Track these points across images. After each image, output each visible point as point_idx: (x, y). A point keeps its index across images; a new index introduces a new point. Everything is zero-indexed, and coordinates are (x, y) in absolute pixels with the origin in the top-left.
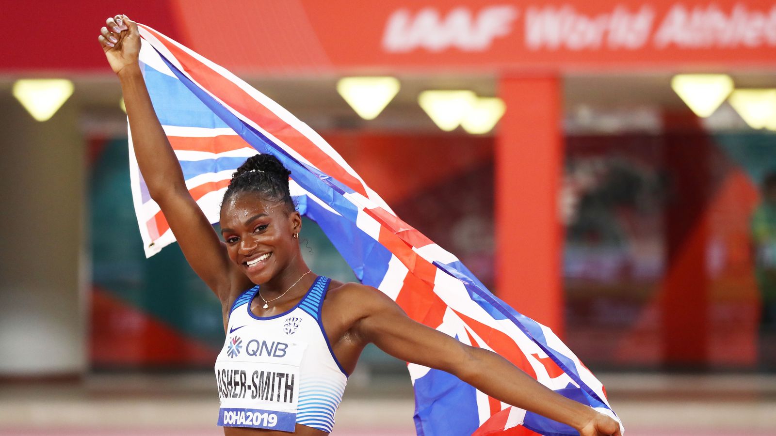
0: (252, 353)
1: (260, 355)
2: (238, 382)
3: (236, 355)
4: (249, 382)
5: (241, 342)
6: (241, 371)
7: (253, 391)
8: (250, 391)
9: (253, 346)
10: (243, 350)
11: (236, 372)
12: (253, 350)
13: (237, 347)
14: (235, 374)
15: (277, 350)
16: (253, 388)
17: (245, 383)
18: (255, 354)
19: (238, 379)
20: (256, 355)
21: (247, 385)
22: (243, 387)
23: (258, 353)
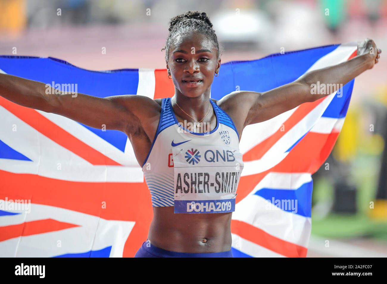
0: (210, 160)
1: (217, 161)
2: (202, 182)
3: (197, 163)
4: (212, 180)
5: (198, 153)
6: (204, 173)
7: (216, 187)
8: (213, 188)
9: (210, 155)
10: (202, 159)
11: (200, 174)
12: (211, 158)
13: (196, 157)
14: (199, 176)
15: (229, 156)
16: (216, 185)
17: (208, 182)
18: (212, 160)
19: (202, 179)
20: (214, 162)
21: (209, 183)
22: (206, 185)
23: (215, 160)
